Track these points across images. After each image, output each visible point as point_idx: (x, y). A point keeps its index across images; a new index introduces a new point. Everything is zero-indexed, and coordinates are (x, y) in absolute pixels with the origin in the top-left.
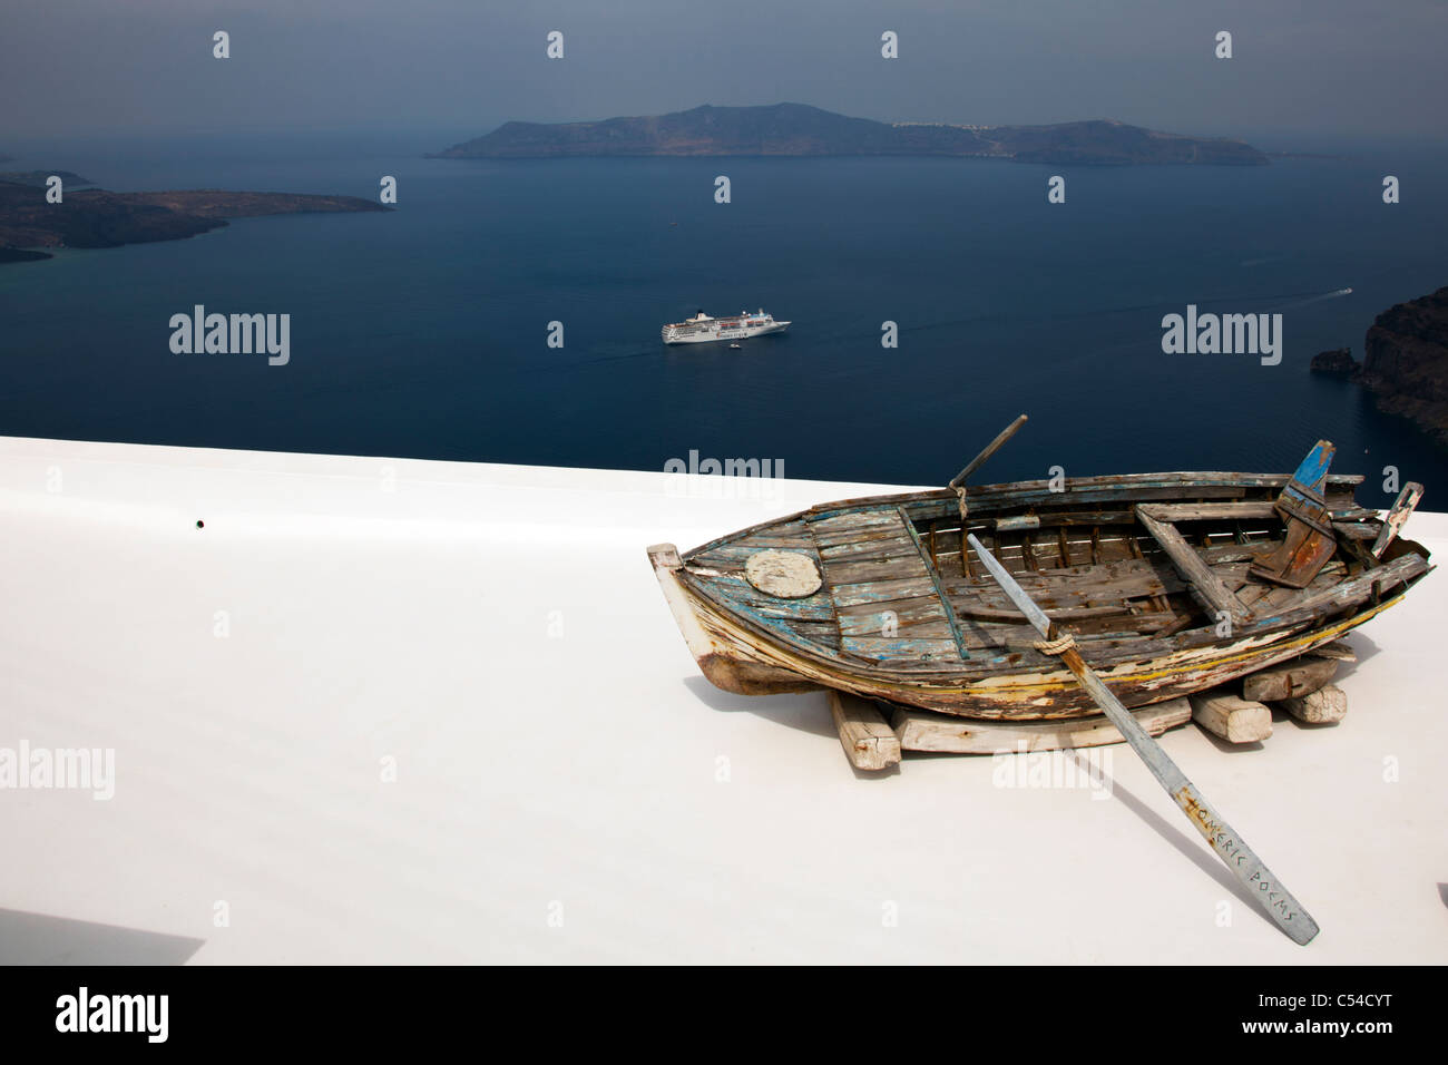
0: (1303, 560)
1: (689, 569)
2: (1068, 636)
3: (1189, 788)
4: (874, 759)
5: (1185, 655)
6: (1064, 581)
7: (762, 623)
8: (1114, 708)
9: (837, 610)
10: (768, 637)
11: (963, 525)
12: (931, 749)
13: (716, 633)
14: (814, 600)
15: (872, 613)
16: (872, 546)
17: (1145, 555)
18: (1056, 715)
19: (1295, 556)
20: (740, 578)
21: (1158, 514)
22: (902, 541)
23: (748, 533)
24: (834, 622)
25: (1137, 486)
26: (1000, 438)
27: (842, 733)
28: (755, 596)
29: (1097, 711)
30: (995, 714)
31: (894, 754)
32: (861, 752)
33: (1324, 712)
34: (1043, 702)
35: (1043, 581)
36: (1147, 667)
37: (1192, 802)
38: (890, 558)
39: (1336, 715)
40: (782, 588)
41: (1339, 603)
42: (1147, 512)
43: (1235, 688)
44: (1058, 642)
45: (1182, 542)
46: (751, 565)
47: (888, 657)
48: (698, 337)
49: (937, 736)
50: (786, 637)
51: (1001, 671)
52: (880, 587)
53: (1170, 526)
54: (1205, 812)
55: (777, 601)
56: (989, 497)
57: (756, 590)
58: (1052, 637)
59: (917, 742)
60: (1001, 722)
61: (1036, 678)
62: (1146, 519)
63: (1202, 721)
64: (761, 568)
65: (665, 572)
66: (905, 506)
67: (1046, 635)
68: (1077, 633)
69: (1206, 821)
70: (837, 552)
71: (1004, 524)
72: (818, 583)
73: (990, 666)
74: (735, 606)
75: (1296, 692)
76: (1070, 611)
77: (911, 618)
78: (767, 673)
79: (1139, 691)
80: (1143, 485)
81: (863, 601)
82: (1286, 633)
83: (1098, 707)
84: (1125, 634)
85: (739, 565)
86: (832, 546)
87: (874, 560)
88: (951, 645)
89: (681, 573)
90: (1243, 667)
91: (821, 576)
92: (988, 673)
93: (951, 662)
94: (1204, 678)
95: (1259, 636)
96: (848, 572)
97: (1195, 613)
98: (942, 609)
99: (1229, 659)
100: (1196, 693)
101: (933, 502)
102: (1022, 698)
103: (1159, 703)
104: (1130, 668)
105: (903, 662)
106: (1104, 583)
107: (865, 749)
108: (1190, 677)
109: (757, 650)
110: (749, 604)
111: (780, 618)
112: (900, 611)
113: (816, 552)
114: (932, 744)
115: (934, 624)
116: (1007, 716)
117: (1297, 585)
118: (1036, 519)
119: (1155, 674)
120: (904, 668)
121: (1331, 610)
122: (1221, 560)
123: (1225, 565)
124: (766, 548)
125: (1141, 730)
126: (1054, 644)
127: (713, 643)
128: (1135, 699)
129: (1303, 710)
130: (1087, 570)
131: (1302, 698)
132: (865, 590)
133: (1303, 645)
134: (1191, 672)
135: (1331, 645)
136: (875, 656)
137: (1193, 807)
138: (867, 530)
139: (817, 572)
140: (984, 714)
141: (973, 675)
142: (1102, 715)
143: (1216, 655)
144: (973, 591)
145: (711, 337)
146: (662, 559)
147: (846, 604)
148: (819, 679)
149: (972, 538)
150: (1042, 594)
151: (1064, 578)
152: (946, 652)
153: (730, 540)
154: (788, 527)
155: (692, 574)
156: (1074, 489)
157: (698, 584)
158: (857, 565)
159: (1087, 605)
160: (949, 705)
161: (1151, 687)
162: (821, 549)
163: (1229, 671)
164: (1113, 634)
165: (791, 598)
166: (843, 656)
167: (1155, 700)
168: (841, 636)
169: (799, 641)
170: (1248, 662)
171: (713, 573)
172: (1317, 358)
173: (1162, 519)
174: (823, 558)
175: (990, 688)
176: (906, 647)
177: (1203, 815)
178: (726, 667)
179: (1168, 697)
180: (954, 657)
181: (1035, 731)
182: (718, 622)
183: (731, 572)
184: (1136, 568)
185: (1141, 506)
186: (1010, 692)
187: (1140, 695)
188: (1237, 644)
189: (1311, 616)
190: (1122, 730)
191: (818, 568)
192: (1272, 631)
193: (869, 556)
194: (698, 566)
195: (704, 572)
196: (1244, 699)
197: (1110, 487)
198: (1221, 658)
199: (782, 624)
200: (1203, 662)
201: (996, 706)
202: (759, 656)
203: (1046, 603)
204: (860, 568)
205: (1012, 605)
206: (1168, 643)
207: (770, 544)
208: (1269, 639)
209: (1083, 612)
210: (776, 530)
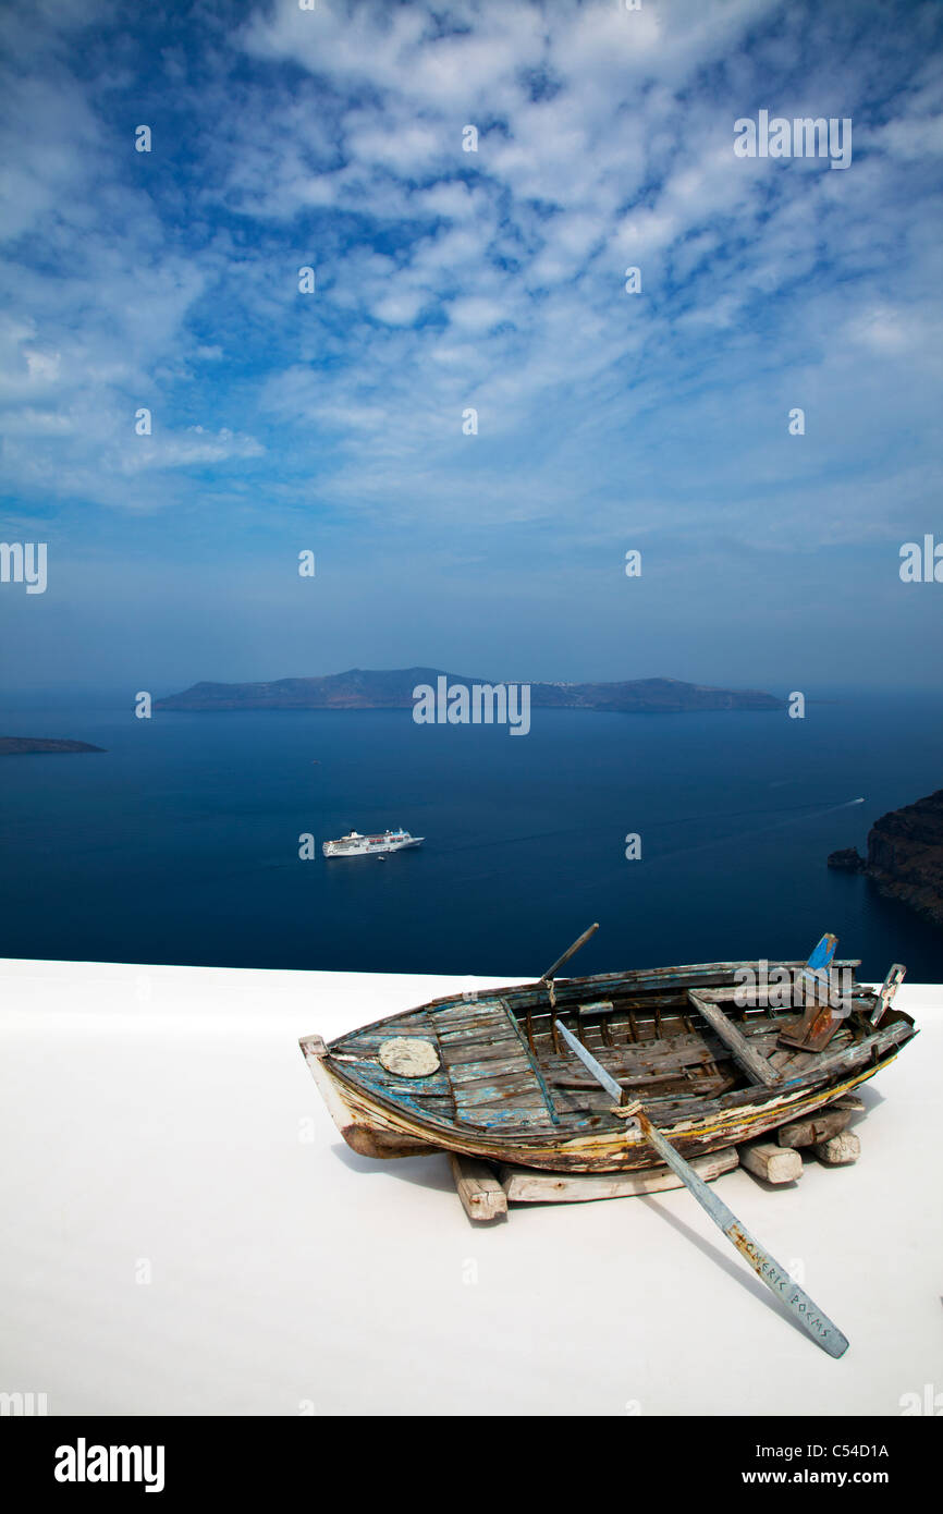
0: (818, 1030)
1: (333, 1056)
2: (637, 1101)
3: (738, 1225)
4: (485, 1210)
5: (730, 1113)
6: (634, 1053)
7: (392, 1099)
8: (675, 1160)
9: (453, 1086)
10: (396, 1111)
11: (553, 1011)
12: (532, 1200)
13: (356, 1108)
14: (434, 1078)
15: (480, 1088)
16: (480, 1031)
17: (697, 1030)
18: (631, 1167)
19: (812, 1027)
20: (374, 1062)
21: (705, 996)
22: (504, 1027)
23: (381, 1024)
24: (451, 1096)
25: (688, 975)
26: (579, 942)
27: (460, 1188)
28: (386, 1077)
29: (663, 1162)
30: (582, 1168)
31: (502, 1206)
32: (475, 1204)
33: (843, 1153)
34: (620, 1156)
35: (618, 1054)
36: (700, 1124)
37: (741, 1238)
38: (495, 1041)
39: (853, 1156)
40: (408, 1069)
41: (847, 1064)
42: (697, 995)
43: (772, 1137)
44: (629, 1107)
45: (725, 1018)
46: (383, 1051)
47: (494, 1124)
48: (351, 851)
49: (537, 1188)
50: (412, 1111)
51: (584, 1133)
52: (487, 1066)
53: (715, 1006)
54: (751, 1245)
55: (404, 1080)
56: (572, 988)
57: (387, 1071)
58: (624, 1103)
59: (520, 1193)
60: (587, 1174)
61: (613, 1137)
62: (696, 1001)
63: (747, 1165)
64: (392, 1053)
65: (313, 1059)
66: (507, 997)
67: (619, 1101)
68: (645, 1097)
69: (754, 1252)
70: (452, 1038)
71: (585, 1009)
72: (437, 1065)
73: (576, 1129)
74: (370, 1085)
75: (820, 1138)
76: (639, 1078)
77: (512, 1091)
78: (399, 1139)
79: (695, 1145)
80: (693, 974)
81: (473, 1078)
82: (808, 1091)
83: (662, 1159)
84: (684, 1096)
85: (373, 1051)
86: (448, 1033)
87: (482, 1043)
88: (544, 1112)
89: (326, 1060)
90: (776, 1120)
91: (439, 1058)
92: (575, 1135)
93: (544, 1127)
94: (746, 1130)
95: (787, 1094)
96: (461, 1054)
97: (738, 1078)
98: (537, 1083)
99: (765, 1114)
100: (741, 1143)
101: (529, 994)
102: (603, 1154)
103: (713, 1153)
104: (688, 1125)
105: (506, 1128)
106: (665, 1054)
107: (478, 1202)
108: (735, 1130)
109: (389, 1121)
110: (381, 1083)
111: (406, 1095)
112: (503, 1085)
113: (435, 1039)
114: (533, 1194)
115: (530, 1095)
116: (592, 1170)
117: (815, 1050)
118: (610, 1004)
119: (707, 1130)
120: (507, 1133)
121: (840, 1071)
122: (756, 1032)
123: (759, 1036)
124: (396, 1036)
125: (697, 1177)
126: (625, 1108)
127: (354, 1116)
128: (692, 1151)
129: (826, 1153)
130: (652, 1044)
131: (825, 1143)
132: (475, 1068)
133: (821, 1100)
134: (735, 1127)
135: (845, 1098)
136: (484, 1124)
137: (742, 1242)
138: (477, 1019)
139: (436, 1055)
140: (573, 1169)
141: (562, 1137)
142: (665, 1165)
143: (755, 1112)
144: (563, 1064)
145: (362, 850)
146: (311, 1048)
147: (460, 1081)
148: (440, 1144)
149: (558, 1023)
150: (618, 1065)
151: (634, 1051)
152: (540, 1119)
153: (366, 1030)
154: (413, 1018)
155: (335, 1060)
156: (639, 979)
157: (340, 1068)
158: (468, 1048)
159: (653, 1073)
160: (545, 1162)
161: (705, 1140)
162: (439, 1035)
163: (766, 1124)
164: (674, 1096)
165: (415, 1078)
166: (458, 1125)
167: (709, 1150)
168: (455, 1108)
169: (422, 1113)
170: (780, 1116)
171: (353, 1058)
172: (832, 856)
173: (708, 1001)
174: (441, 1043)
175: (577, 1147)
176: (509, 1115)
177: (750, 1248)
178: (364, 1136)
179: (719, 1148)
180: (547, 1122)
181: (616, 1181)
182: (358, 1099)
183: (367, 1058)
184: (690, 1040)
185: (691, 991)
186: (593, 1149)
187: (697, 1147)
188: (770, 1102)
189: (826, 1076)
190: (682, 1178)
191: (437, 1051)
192: (797, 1090)
193: (478, 1040)
194: (341, 1053)
195: (345, 1058)
196: (779, 1146)
197: (667, 976)
198: (758, 1114)
199: (408, 1100)
200: (745, 1118)
201: (583, 1161)
202: (391, 1126)
203: (615, 1073)
204: (471, 1050)
205: (590, 1075)
206: (715, 1103)
207: (397, 1033)
208: (795, 1096)
209: (650, 1079)
210: (404, 1021)
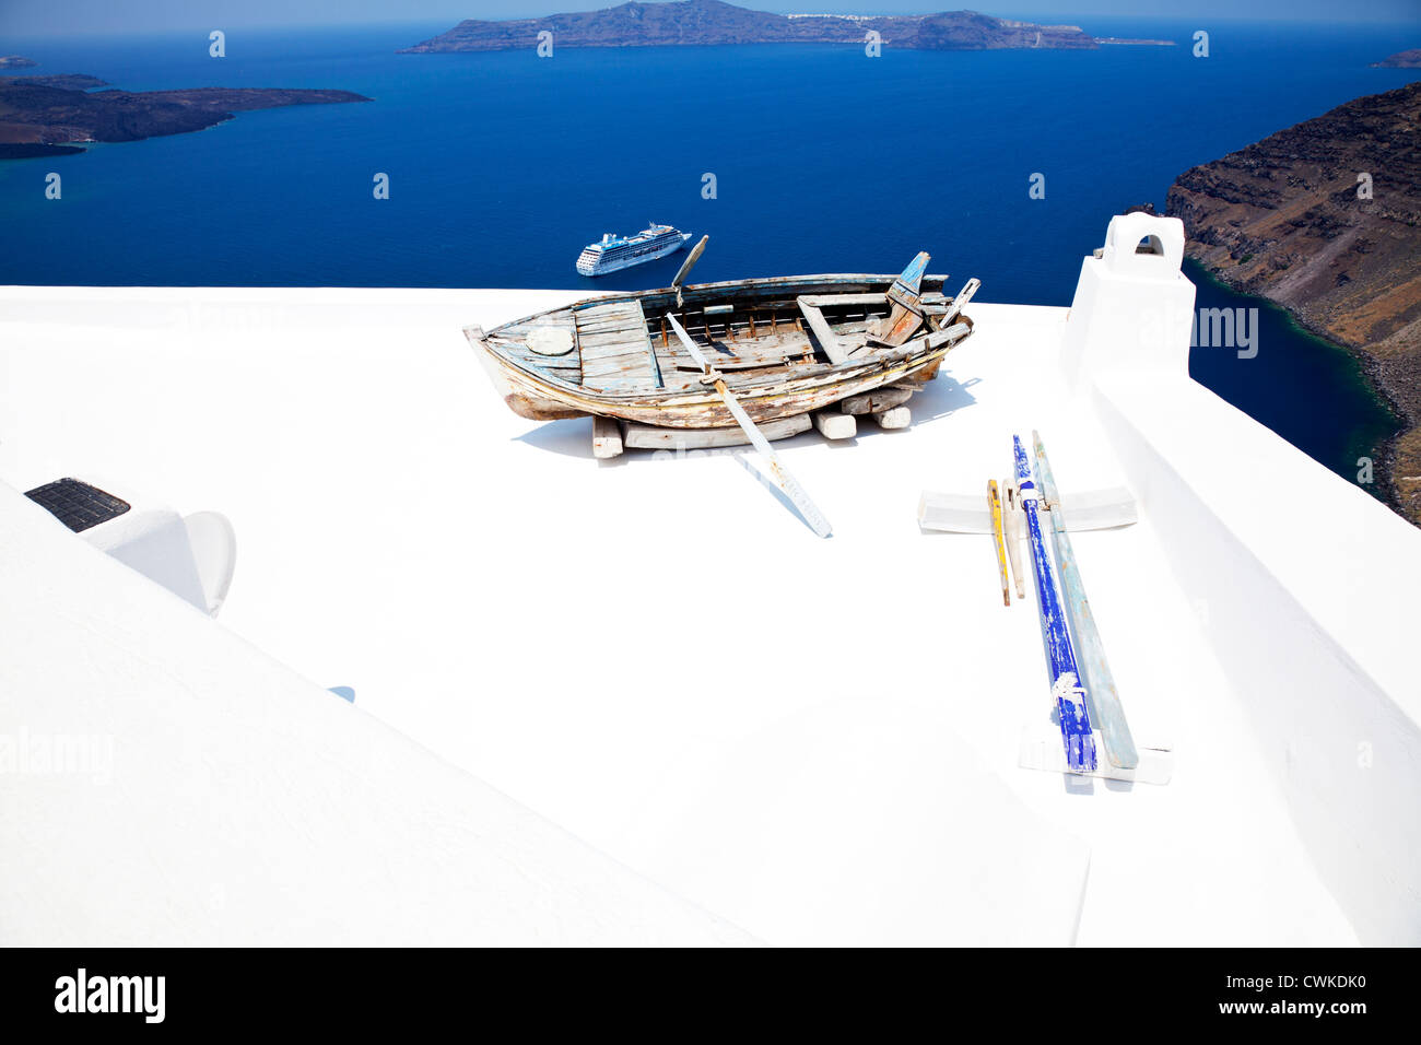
0: (900, 329)
1: (490, 339)
4: (605, 451)
5: (795, 384)
7: (536, 371)
9: (583, 361)
10: (536, 378)
12: (645, 448)
14: (568, 355)
15: (604, 363)
16: (614, 323)
17: (804, 330)
18: (720, 424)
19: (895, 327)
20: (522, 344)
21: (810, 301)
23: (533, 317)
24: (580, 369)
25: (800, 283)
28: (529, 354)
31: (618, 449)
32: (598, 448)
33: (895, 424)
34: (708, 415)
38: (622, 331)
39: (903, 424)
40: (549, 348)
42: (803, 302)
43: (835, 408)
44: (711, 375)
45: (820, 318)
46: (530, 336)
47: (610, 387)
49: (648, 438)
50: (547, 378)
51: (677, 394)
52: (612, 348)
53: (816, 309)
54: (781, 469)
55: (544, 357)
56: (698, 292)
57: (532, 351)
58: (707, 372)
59: (634, 442)
60: (687, 429)
62: (801, 304)
64: (537, 338)
65: (474, 341)
66: (641, 299)
70: (589, 328)
71: (709, 310)
72: (571, 346)
73: (670, 391)
74: (518, 361)
75: (875, 410)
77: (628, 365)
79: (769, 408)
81: (602, 356)
82: (862, 371)
85: (523, 336)
86: (587, 325)
87: (613, 332)
88: (651, 380)
90: (837, 392)
91: (574, 342)
92: (670, 396)
93: (647, 390)
94: (812, 399)
95: (844, 373)
96: (595, 339)
98: (649, 360)
100: (812, 410)
101: (660, 296)
102: (694, 411)
103: (788, 416)
104: (761, 392)
105: (619, 391)
106: (774, 346)
107: (600, 445)
108: (801, 398)
109: (536, 389)
110: (526, 359)
111: (545, 367)
112: (622, 361)
113: (574, 328)
114: (644, 443)
118: (731, 307)
122: (848, 332)
123: (853, 334)
124: (543, 326)
126: (708, 377)
127: (512, 387)
129: (881, 420)
130: (765, 339)
131: (880, 414)
132: (603, 350)
133: (876, 379)
134: (801, 395)
135: (904, 380)
136: (602, 388)
137: (775, 467)
138: (613, 314)
139: (572, 340)
140: (675, 424)
143: (817, 385)
146: (472, 334)
147: (589, 358)
151: (749, 345)
154: (560, 314)
155: (491, 342)
157: (494, 348)
158: (600, 336)
159: (760, 361)
160: (651, 418)
161: (777, 405)
162: (578, 326)
163: (828, 395)
165: (554, 355)
166: (584, 389)
167: (783, 414)
168: (582, 377)
169: (554, 380)
171: (505, 341)
173: (812, 305)
174: (579, 332)
175: (673, 405)
176: (623, 381)
178: (523, 403)
179: (793, 412)
180: (650, 387)
182: (513, 373)
183: (517, 341)
184: (796, 337)
185: (799, 296)
186: (685, 408)
187: (771, 410)
188: (830, 377)
191: (573, 337)
192: (853, 369)
193: (610, 330)
194: (496, 337)
195: (499, 341)
196: (842, 415)
197: (779, 285)
198: (820, 386)
199: (547, 371)
201: (680, 417)
204: (603, 336)
207: (545, 324)
208: (851, 374)
210: (552, 315)
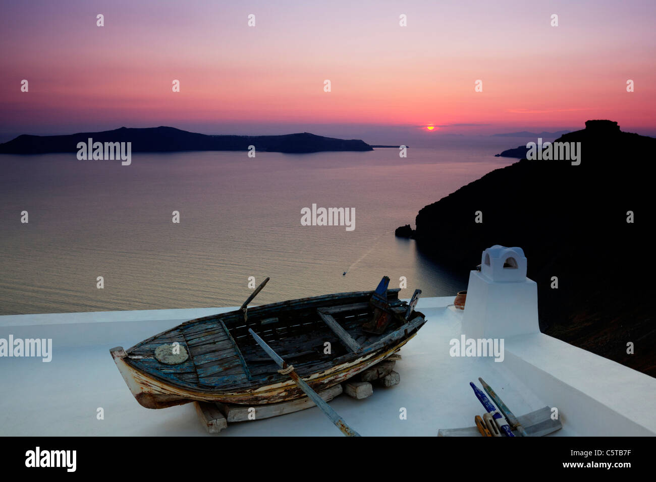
0: (380, 323)
1: (130, 357)
2: (292, 366)
3: (341, 420)
4: (216, 428)
5: (337, 367)
6: (290, 342)
7: (164, 377)
8: (310, 393)
9: (196, 367)
10: (166, 382)
11: (247, 323)
12: (240, 421)
13: (143, 384)
14: (186, 364)
15: (210, 366)
16: (209, 337)
17: (321, 328)
18: (289, 399)
19: (377, 322)
20: (153, 358)
21: (325, 311)
22: (222, 334)
23: (155, 338)
24: (196, 372)
25: (316, 301)
27: (201, 419)
28: (160, 365)
29: (305, 395)
30: (265, 402)
31: (224, 425)
32: (210, 426)
33: (392, 382)
34: (283, 394)
35: (282, 344)
36: (323, 374)
37: (342, 425)
38: (217, 342)
39: (396, 382)
40: (171, 361)
41: (393, 339)
42: (321, 311)
43: (358, 378)
44: (287, 369)
45: (335, 321)
46: (157, 352)
47: (219, 384)
49: (242, 415)
50: (174, 381)
51: (265, 384)
52: (213, 355)
53: (330, 316)
54: (348, 428)
55: (169, 366)
56: (257, 312)
57: (160, 363)
58: (285, 367)
59: (233, 418)
60: (268, 404)
61: (280, 385)
62: (321, 314)
63: (347, 393)
64: (162, 353)
65: (118, 359)
66: (222, 318)
67: (282, 367)
68: (296, 364)
69: (349, 431)
70: (194, 342)
71: (264, 322)
72: (186, 356)
73: (261, 382)
74: (151, 371)
75: (381, 376)
76: (293, 355)
77: (227, 366)
78: (167, 398)
79: (321, 385)
80: (319, 300)
81: (207, 362)
82: (374, 354)
83: (304, 393)
84: (315, 361)
85: (152, 353)
86: (192, 339)
87: (210, 343)
88: (244, 376)
89: (126, 360)
90: (359, 369)
91: (188, 353)
92: (260, 385)
93: (245, 383)
94: (345, 375)
95: (364, 356)
96: (199, 350)
97: (341, 350)
98: (240, 361)
99: (354, 367)
100: (343, 382)
101: (234, 316)
102: (275, 393)
103: (330, 388)
104: (316, 375)
105: (225, 386)
106: (306, 341)
107: (212, 425)
108: (340, 376)
109: (162, 388)
110: (157, 369)
111: (171, 373)
112: (222, 364)
113: (185, 343)
114: (240, 418)
115: (237, 368)
116: (270, 402)
117: (379, 333)
118: (277, 319)
119: (327, 377)
120: (226, 388)
121: (390, 343)
122: (351, 327)
123: (352, 329)
124: (163, 344)
125: (321, 400)
126: (286, 370)
127: (142, 388)
128: (318, 387)
129: (384, 382)
130: (299, 337)
132: (207, 357)
133: (381, 357)
134: (340, 374)
135: (393, 356)
136: (213, 384)
137: (344, 428)
138: (207, 331)
139: (186, 351)
140: (260, 402)
141: (254, 387)
142: (307, 396)
143: (349, 366)
144: (254, 351)
146: (117, 353)
147: (200, 364)
148: (190, 397)
149: (250, 330)
150: (281, 349)
151: (290, 341)
152: (243, 379)
153: (147, 342)
154: (172, 334)
155: (131, 359)
156: (291, 305)
157: (134, 363)
158: (203, 347)
160: (246, 401)
161: (326, 381)
162: (187, 341)
163: (355, 371)
164: (310, 362)
165: (175, 364)
166: (200, 387)
167: (328, 387)
168: (198, 378)
169: (180, 383)
170: (361, 367)
171: (140, 357)
173: (327, 313)
174: (188, 345)
175: (262, 391)
176: (226, 379)
177: (347, 429)
178: (148, 398)
179: (333, 385)
180: (246, 381)
181: (282, 406)
182: (144, 378)
183: (148, 356)
184: (318, 334)
185: (318, 309)
186: (270, 392)
187: (322, 386)
188: (357, 360)
189: (383, 346)
190: (315, 401)
191: (186, 350)
192: (369, 354)
193: (208, 342)
195: (136, 357)
196: (362, 382)
197: (306, 302)
198: (351, 367)
199: (172, 376)
200: (345, 369)
201: (265, 398)
202: (163, 391)
203: (280, 353)
204: (205, 347)
205: (267, 355)
206: (330, 363)
208: (368, 357)
209: (298, 354)
210: (168, 335)
